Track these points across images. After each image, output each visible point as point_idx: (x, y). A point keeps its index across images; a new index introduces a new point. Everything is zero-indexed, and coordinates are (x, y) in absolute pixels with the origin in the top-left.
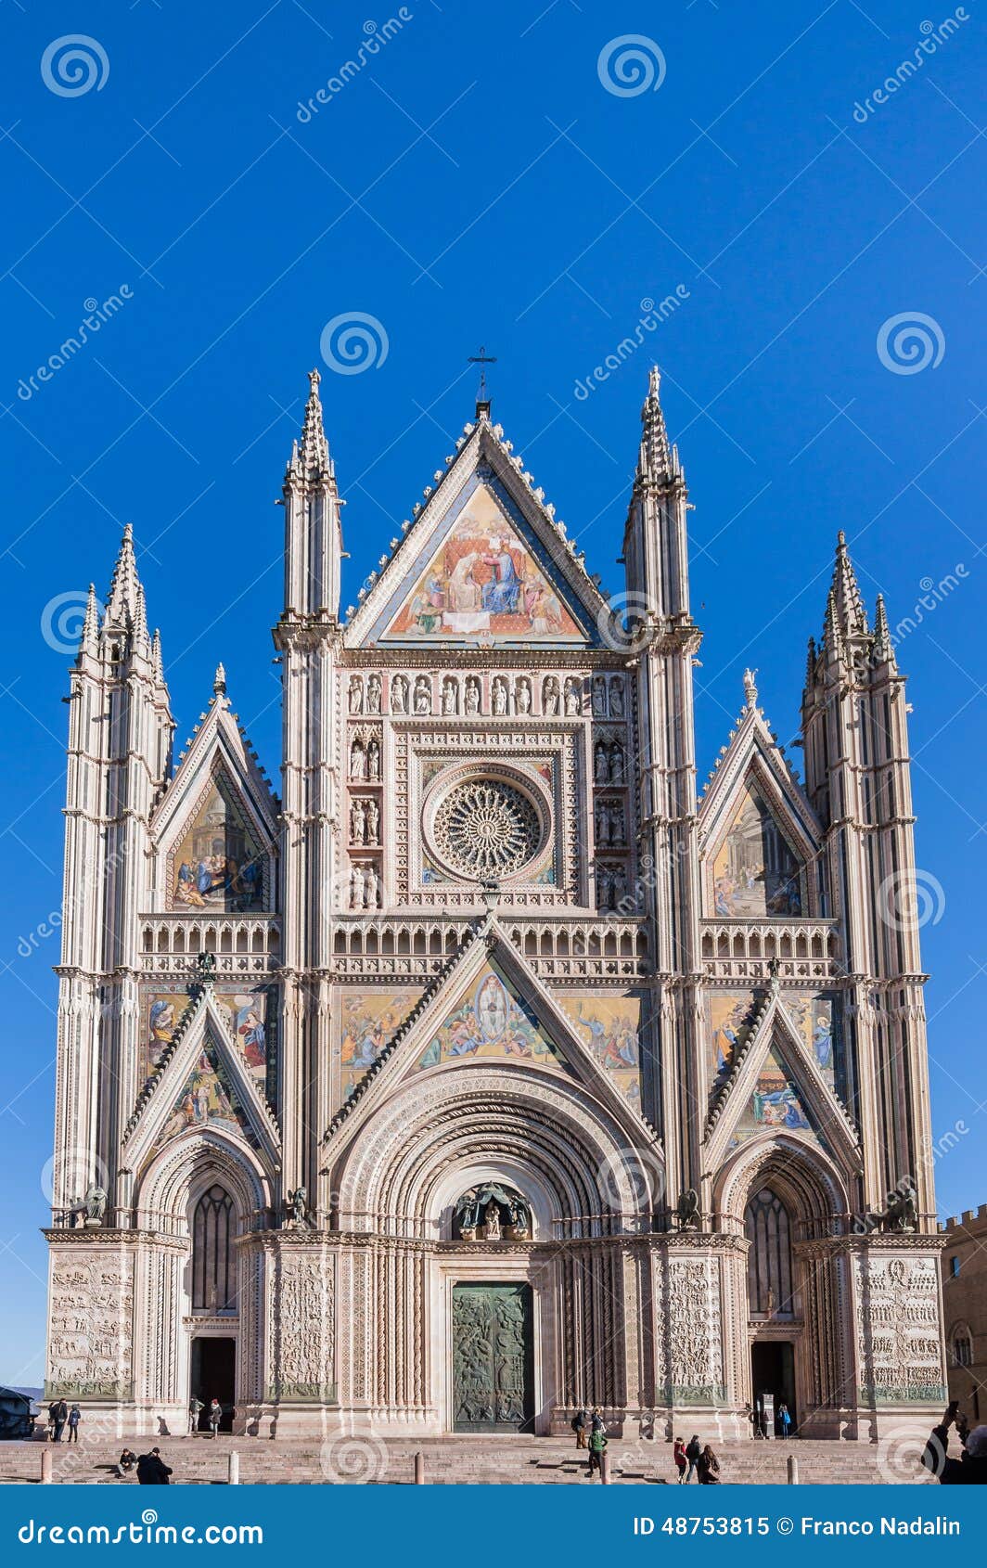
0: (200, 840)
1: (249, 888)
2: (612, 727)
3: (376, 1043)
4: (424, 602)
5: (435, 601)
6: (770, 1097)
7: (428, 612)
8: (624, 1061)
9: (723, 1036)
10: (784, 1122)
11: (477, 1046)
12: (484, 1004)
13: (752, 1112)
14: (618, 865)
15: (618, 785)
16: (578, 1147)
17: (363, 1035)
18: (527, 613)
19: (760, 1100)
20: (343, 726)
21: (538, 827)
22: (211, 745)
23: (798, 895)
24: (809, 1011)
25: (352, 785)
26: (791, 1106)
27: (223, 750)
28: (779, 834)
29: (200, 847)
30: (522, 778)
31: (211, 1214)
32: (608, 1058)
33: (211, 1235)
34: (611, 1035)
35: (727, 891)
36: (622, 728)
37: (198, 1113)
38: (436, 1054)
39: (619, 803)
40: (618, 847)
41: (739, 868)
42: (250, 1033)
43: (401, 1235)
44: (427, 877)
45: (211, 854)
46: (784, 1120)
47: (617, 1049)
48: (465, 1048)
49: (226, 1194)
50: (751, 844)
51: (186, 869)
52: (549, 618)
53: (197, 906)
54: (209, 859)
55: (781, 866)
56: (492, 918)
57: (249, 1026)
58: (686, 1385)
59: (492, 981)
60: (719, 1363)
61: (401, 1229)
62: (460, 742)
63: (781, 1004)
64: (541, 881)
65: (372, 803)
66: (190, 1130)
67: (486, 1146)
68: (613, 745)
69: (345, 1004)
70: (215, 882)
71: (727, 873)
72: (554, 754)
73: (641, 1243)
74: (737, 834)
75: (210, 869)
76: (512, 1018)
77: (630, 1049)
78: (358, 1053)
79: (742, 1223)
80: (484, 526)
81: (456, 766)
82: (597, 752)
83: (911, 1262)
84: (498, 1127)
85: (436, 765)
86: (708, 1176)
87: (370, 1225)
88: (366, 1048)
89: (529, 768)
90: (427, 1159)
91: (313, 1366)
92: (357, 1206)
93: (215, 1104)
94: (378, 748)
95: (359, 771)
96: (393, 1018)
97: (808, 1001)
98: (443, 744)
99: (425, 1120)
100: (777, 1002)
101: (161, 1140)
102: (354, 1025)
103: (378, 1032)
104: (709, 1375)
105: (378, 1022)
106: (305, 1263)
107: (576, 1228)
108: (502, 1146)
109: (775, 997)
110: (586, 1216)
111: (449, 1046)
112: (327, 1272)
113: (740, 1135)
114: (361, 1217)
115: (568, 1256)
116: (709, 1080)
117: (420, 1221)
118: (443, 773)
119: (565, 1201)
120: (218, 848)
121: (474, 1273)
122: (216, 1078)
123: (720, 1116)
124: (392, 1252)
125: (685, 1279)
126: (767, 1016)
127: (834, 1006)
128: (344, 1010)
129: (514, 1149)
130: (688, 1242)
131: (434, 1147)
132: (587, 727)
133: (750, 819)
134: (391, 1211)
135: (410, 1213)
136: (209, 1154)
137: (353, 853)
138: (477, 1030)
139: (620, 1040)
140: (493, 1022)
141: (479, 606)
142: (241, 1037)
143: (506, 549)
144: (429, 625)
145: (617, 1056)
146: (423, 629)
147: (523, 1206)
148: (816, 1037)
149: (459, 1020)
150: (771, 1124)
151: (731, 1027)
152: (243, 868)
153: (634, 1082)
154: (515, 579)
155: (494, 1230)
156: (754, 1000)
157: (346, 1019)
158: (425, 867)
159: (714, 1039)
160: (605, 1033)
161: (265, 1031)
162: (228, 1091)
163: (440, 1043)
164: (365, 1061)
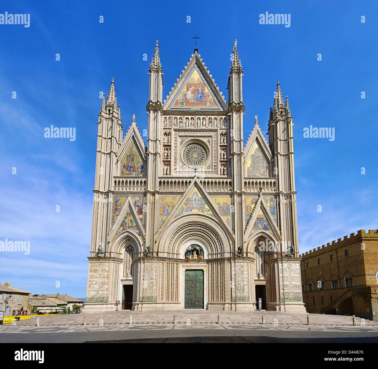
0: (128, 158)
2: (224, 131)
3: (168, 209)
4: (182, 99)
6: (260, 222)
7: (183, 101)
8: (226, 214)
9: (248, 206)
11: (192, 210)
12: (194, 199)
13: (255, 226)
14: (225, 164)
15: (225, 144)
16: (215, 235)
17: (165, 207)
18: (205, 102)
19: (257, 223)
20: (162, 130)
21: (207, 155)
22: (131, 134)
23: (267, 172)
24: (269, 200)
25: (164, 144)
26: (264, 225)
27: (134, 135)
29: (128, 160)
30: (203, 142)
31: (128, 253)
32: (222, 212)
33: (128, 258)
34: (223, 207)
35: (250, 170)
36: (226, 130)
37: (126, 227)
38: (182, 212)
39: (226, 149)
40: (225, 160)
41: (253, 165)
42: (139, 206)
43: (173, 258)
44: (181, 167)
45: (131, 161)
47: (224, 210)
48: (189, 210)
49: (132, 247)
50: (256, 158)
51: (125, 165)
52: (210, 103)
54: (130, 163)
55: (263, 164)
56: (196, 178)
57: (139, 205)
58: (239, 296)
59: (195, 193)
60: (248, 290)
61: (173, 256)
62: (189, 134)
63: (262, 199)
64: (207, 168)
65: (169, 149)
66: (124, 231)
67: (193, 235)
68: (224, 134)
69: (161, 199)
70: (132, 169)
71: (250, 166)
72: (211, 136)
73: (229, 259)
74: (252, 156)
75: (131, 165)
76: (200, 203)
77: (227, 210)
78: (164, 212)
79: (253, 254)
80: (196, 80)
81: (188, 140)
82: (221, 136)
83: (293, 264)
84: (196, 230)
85: (183, 139)
86: (245, 242)
87: (166, 255)
88: (166, 210)
89: (205, 140)
90: (179, 238)
91: (152, 292)
92: (163, 250)
93: (130, 225)
94: (170, 135)
95: (166, 141)
96: (172, 203)
97: (269, 198)
98: (185, 134)
99: (179, 228)
100: (261, 198)
101: (117, 234)
102: (163, 204)
103: (169, 206)
104: (245, 294)
105: (169, 203)
106: (150, 265)
107: (214, 255)
108: (197, 235)
109: (261, 197)
110: (217, 252)
111: (185, 209)
112: (155, 267)
113: (253, 232)
114: (164, 253)
115: (212, 263)
116: (245, 218)
117: (178, 254)
118: (185, 141)
119: (212, 249)
120: (133, 160)
121: (190, 267)
122: (130, 218)
123: (248, 227)
124: (171, 262)
125: (239, 269)
126: (259, 202)
127: (275, 199)
128: (161, 201)
129: (200, 236)
130: (240, 259)
131: (181, 235)
132: (219, 130)
133: (256, 153)
134: (171, 252)
135: (175, 252)
136: (128, 237)
137: (164, 161)
138: (192, 205)
139: (225, 208)
140: (196, 203)
141: (194, 100)
142: (137, 208)
143: (201, 86)
144: (183, 104)
145: (224, 212)
146: (181, 105)
147: (202, 250)
148: (270, 207)
149: (187, 203)
150: (260, 229)
151: (251, 205)
152: (138, 165)
153: (228, 218)
154: (203, 93)
155: (195, 256)
156: (256, 198)
157: (161, 203)
158: (180, 164)
159: (247, 208)
160: (221, 206)
161: (142, 206)
162: (133, 221)
163: (183, 209)
164: (165, 214)
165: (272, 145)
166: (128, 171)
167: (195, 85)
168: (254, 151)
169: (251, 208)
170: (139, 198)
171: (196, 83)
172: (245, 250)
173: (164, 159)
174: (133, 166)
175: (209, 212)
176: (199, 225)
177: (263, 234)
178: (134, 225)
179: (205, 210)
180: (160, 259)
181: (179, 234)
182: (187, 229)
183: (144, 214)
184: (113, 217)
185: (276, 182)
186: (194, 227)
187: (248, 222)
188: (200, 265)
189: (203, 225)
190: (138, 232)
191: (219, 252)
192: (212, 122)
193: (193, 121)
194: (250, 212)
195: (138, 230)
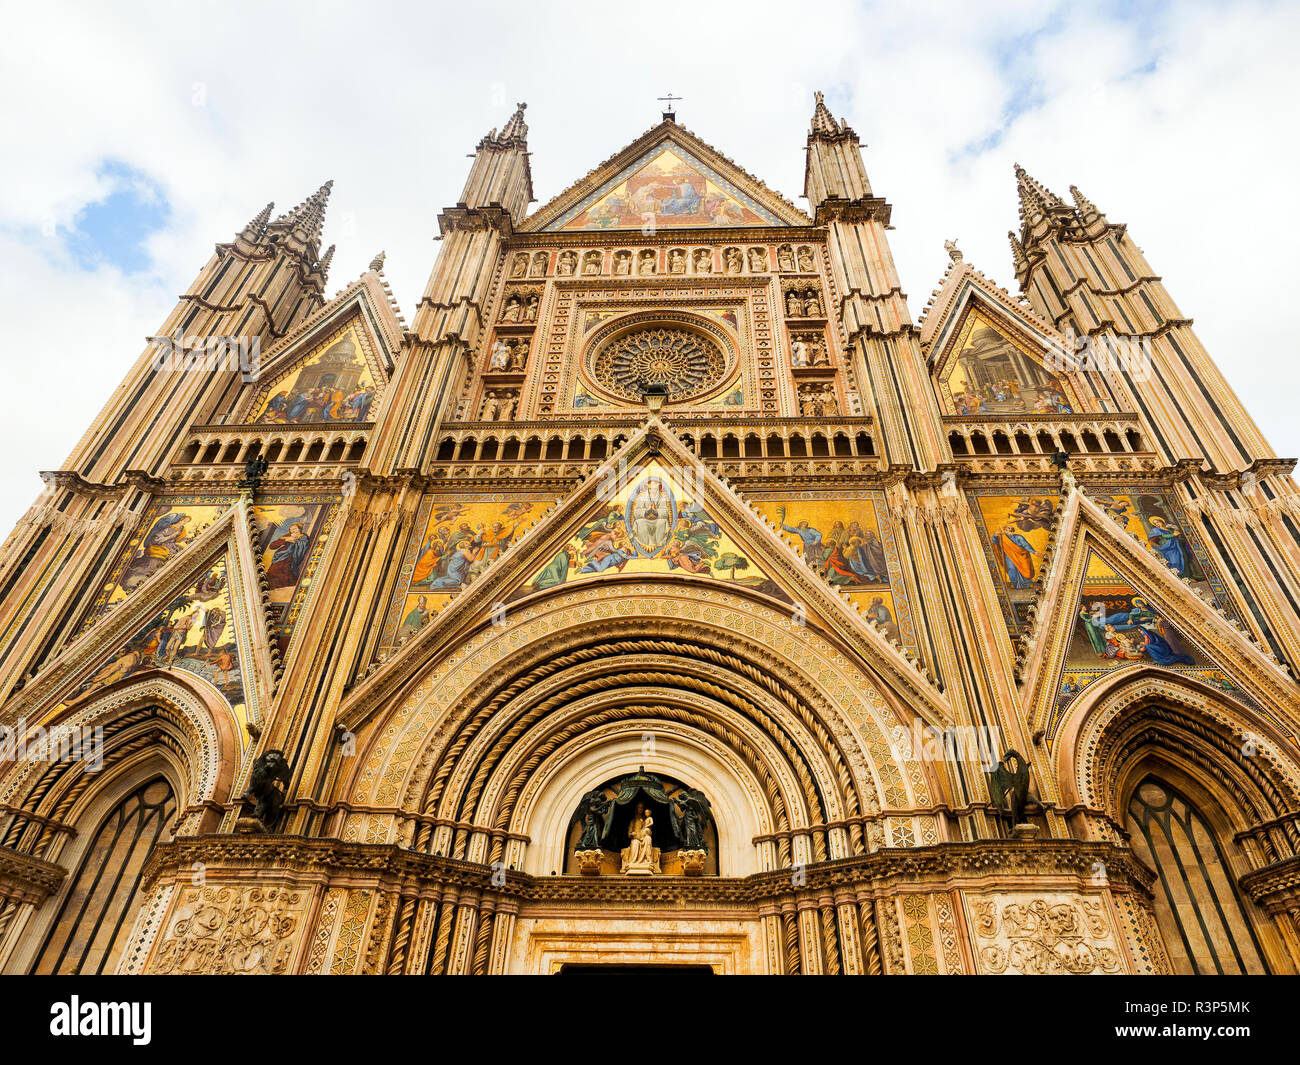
0: (307, 376)
2: (804, 281)
3: (470, 557)
4: (603, 211)
5: (614, 211)
7: (607, 216)
9: (1005, 538)
11: (625, 561)
13: (1087, 641)
16: (793, 701)
20: (501, 286)
26: (1149, 632)
27: (362, 304)
28: (1022, 353)
29: (305, 381)
30: (703, 321)
32: (832, 571)
35: (972, 404)
38: (559, 572)
39: (820, 336)
41: (981, 384)
42: (285, 548)
43: (457, 859)
46: (1145, 652)
48: (606, 561)
50: (989, 364)
51: (280, 399)
52: (730, 215)
55: (1036, 382)
56: (655, 420)
57: (288, 539)
61: (458, 849)
62: (632, 296)
63: (1085, 499)
64: (727, 402)
67: (634, 709)
69: (434, 514)
71: (967, 388)
72: (741, 302)
73: (931, 862)
74: (970, 356)
76: (680, 526)
77: (866, 560)
79: (1126, 837)
80: (667, 170)
81: (624, 314)
84: (654, 676)
85: (602, 314)
86: (1038, 740)
87: (394, 835)
89: (711, 314)
92: (380, 798)
94: (537, 301)
96: (500, 528)
98: (611, 299)
100: (1077, 496)
102: (443, 536)
105: (479, 533)
107: (802, 844)
108: (663, 709)
109: (1074, 492)
110: (818, 823)
111: (582, 560)
112: (285, 926)
113: (1077, 677)
114: (382, 820)
115: (788, 907)
116: (1001, 598)
117: (501, 837)
118: (610, 319)
119: (777, 800)
120: (328, 380)
121: (601, 946)
122: (210, 605)
123: (1032, 644)
124: (432, 892)
125: (1041, 943)
126: (1069, 515)
127: (1166, 502)
128: (433, 520)
129: (683, 713)
130: (1029, 861)
131: (543, 707)
132: (775, 279)
133: (984, 345)
134: (447, 812)
135: (483, 819)
136: (154, 716)
137: (487, 380)
138: (626, 541)
139: (847, 552)
140: (652, 531)
141: (657, 212)
142: (269, 554)
143: (687, 181)
144: (606, 222)
145: (846, 567)
146: (599, 225)
147: (699, 807)
148: (1156, 540)
149: (600, 529)
150: (1125, 659)
151: (1018, 531)
152: (351, 396)
153: (878, 603)
154: (696, 196)
155: (640, 856)
156: (1043, 499)
157: (433, 530)
158: (578, 393)
159: (994, 546)
160: (824, 542)
161: (308, 545)
162: (224, 622)
163: (569, 557)
164: (448, 581)
167: (664, 180)
168: (970, 340)
169: (1026, 551)
170: (301, 510)
171: (668, 175)
172: (1051, 797)
175: (740, 574)
176: (680, 641)
177: (1159, 686)
178: (224, 640)
179: (712, 562)
180: (344, 860)
181: (525, 698)
182: (586, 668)
183: (305, 582)
184: (100, 602)
185: (1142, 433)
186: (636, 660)
187: (1020, 618)
188: (684, 928)
189: (702, 645)
190: (232, 684)
191: (841, 818)
192: (741, 260)
193: (648, 260)
194: (1025, 565)
195: (237, 671)
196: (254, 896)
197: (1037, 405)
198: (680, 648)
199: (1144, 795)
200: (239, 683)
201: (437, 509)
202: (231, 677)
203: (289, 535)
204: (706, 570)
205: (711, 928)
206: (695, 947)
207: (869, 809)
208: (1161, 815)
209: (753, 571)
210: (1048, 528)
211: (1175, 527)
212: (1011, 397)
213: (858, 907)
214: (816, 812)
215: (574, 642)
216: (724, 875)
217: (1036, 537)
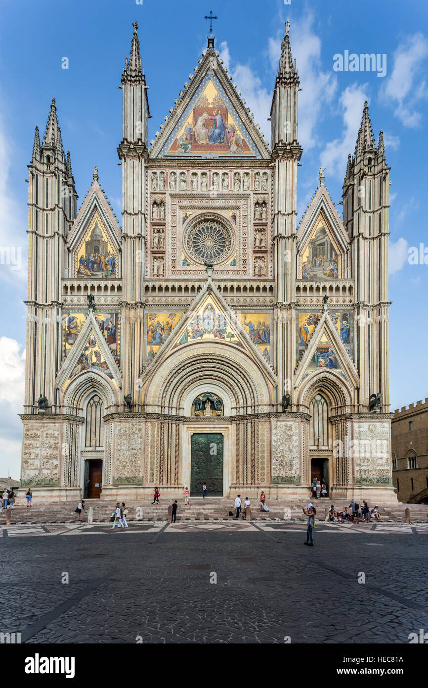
0: (89, 247)
1: (110, 268)
2: (262, 196)
3: (162, 334)
4: (184, 138)
5: (189, 137)
6: (322, 355)
7: (186, 142)
8: (262, 341)
9: (303, 329)
10: (327, 366)
11: (203, 335)
12: (206, 318)
13: (314, 361)
14: (263, 257)
15: (264, 221)
16: (243, 376)
17: (156, 330)
19: (318, 356)
20: (149, 195)
21: (230, 242)
22: (92, 203)
23: (337, 269)
24: (339, 318)
25: (153, 222)
26: (330, 359)
28: (331, 242)
29: (89, 250)
30: (224, 219)
31: (94, 407)
32: (256, 339)
33: (93, 416)
34: (257, 329)
36: (266, 196)
37: (88, 364)
38: (186, 338)
39: (264, 230)
40: (263, 249)
41: (313, 258)
42: (109, 330)
43: (170, 414)
44: (184, 264)
45: (93, 252)
46: (327, 365)
47: (259, 335)
48: (198, 335)
49: (100, 399)
50: (318, 247)
51: (83, 259)
52: (237, 145)
53: (88, 276)
54: (92, 255)
55: (331, 256)
56: (210, 280)
57: (109, 327)
58: (284, 476)
59: (209, 307)
60: (298, 467)
61: (170, 412)
62: (198, 203)
63: (328, 315)
64: (231, 265)
65: (161, 230)
66: (84, 371)
67: (206, 377)
68: (262, 203)
70: (95, 266)
72: (238, 208)
73: (268, 415)
74: (313, 242)
75: (93, 259)
76: (217, 323)
77: (265, 335)
78: (154, 338)
79: (308, 408)
80: (210, 101)
81: (197, 214)
82: (255, 207)
83: (378, 425)
84: (211, 369)
85: (188, 213)
86: (295, 388)
87: (157, 410)
88: (157, 336)
89: (227, 214)
90: (182, 382)
91: (134, 470)
92: (152, 402)
93: (94, 360)
94: (164, 205)
95: (155, 216)
96: (168, 323)
97: (339, 314)
98: (191, 204)
99: (181, 366)
101: (71, 376)
102: (153, 326)
103: (162, 329)
104: (293, 472)
105: (162, 325)
106: (131, 426)
107: (242, 410)
108: (212, 377)
109: (326, 313)
110: (245, 405)
111: (191, 334)
112: (140, 430)
113: (308, 371)
114: (154, 407)
115: (238, 422)
116: (296, 348)
117: (178, 408)
118: (191, 217)
119: (237, 400)
120: (97, 250)
121: (200, 430)
122: (95, 349)
123: (300, 363)
124: (167, 421)
125: (285, 432)
126: (322, 321)
127: (350, 316)
128: (149, 320)
129: (217, 378)
130: (286, 416)
131: (185, 377)
132: (252, 196)
133: (319, 236)
134: (167, 404)
135: (174, 405)
136: (92, 382)
137: (153, 252)
138: (203, 328)
139: (261, 332)
140: (209, 324)
141: (207, 140)
142: (105, 332)
143: (219, 112)
144: (186, 149)
145: (260, 338)
146: (183, 150)
147: (220, 402)
148: (342, 329)
149: (195, 324)
150: (321, 366)
151: (307, 326)
152: (107, 259)
153: (266, 349)
154: (223, 127)
155: (208, 412)
156: (316, 314)
157: (149, 324)
158: (183, 259)
159: (299, 331)
160: (255, 329)
161: (115, 328)
162: (100, 355)
163: (188, 333)
164: (157, 342)
165: (348, 222)
166: (89, 270)
167: (209, 111)
168: (315, 234)
169: (307, 332)
170: (109, 316)
171: (211, 106)
172: (295, 402)
173: (153, 248)
174: (98, 261)
175: (233, 339)
176: (216, 360)
177: (326, 375)
178: (102, 360)
179: (225, 335)
180: (148, 416)
181: (180, 375)
182: (194, 367)
183: (119, 342)
184: (63, 348)
185: (353, 287)
186: (206, 364)
187: (301, 354)
188: (217, 426)
189: (222, 361)
190: (109, 373)
191: (250, 405)
192: (240, 181)
193: (205, 180)
194: (305, 338)
195: (109, 370)
196: (132, 424)
197: (328, 269)
198: (217, 361)
199: (316, 398)
200: (111, 373)
201: (149, 316)
202: (108, 371)
203: (109, 325)
204: (224, 338)
205: (222, 426)
206: (219, 429)
207: (256, 403)
208: (318, 402)
209: (236, 339)
210: (315, 325)
211: (349, 325)
212: (321, 264)
213: (252, 423)
214: (245, 403)
215: (191, 360)
216: (225, 416)
217: (310, 328)
